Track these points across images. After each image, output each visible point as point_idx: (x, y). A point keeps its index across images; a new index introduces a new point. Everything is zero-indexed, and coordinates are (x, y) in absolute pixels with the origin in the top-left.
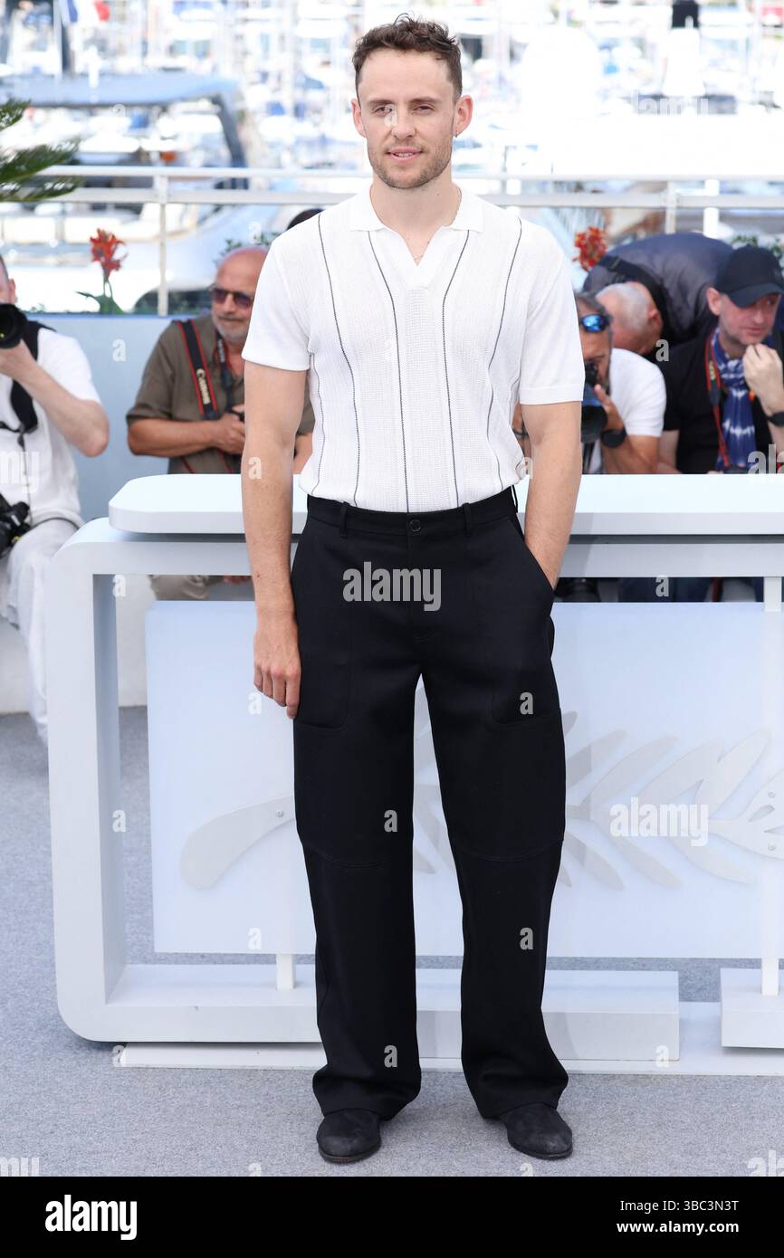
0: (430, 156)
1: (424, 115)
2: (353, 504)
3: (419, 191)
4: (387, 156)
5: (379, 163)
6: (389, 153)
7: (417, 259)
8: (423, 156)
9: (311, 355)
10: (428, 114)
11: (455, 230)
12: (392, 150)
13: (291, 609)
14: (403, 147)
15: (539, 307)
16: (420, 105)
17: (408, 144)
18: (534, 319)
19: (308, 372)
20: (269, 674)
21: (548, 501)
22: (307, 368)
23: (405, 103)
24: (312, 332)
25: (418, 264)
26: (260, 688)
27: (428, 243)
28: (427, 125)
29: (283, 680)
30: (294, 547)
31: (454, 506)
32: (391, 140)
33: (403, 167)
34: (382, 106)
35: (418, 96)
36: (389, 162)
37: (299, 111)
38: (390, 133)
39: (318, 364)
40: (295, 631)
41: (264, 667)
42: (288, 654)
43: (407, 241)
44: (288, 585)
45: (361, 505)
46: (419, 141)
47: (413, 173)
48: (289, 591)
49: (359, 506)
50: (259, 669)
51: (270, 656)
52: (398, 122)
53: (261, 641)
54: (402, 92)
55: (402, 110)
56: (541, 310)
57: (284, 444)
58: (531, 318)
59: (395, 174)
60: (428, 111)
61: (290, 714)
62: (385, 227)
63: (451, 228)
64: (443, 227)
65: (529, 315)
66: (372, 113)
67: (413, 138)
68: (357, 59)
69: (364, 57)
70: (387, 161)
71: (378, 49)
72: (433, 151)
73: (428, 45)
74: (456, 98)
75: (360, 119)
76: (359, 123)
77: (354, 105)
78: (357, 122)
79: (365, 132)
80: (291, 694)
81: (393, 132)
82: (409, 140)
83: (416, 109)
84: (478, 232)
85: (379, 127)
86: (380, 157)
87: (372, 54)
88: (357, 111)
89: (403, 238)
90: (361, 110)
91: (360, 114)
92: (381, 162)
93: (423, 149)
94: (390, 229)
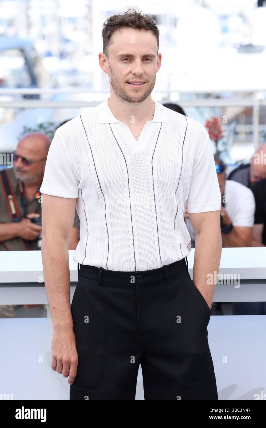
0: (149, 84)
1: (148, 63)
2: (105, 268)
3: (139, 104)
5: (122, 88)
6: (128, 83)
7: (137, 137)
8: (146, 84)
9: (80, 190)
10: (150, 63)
11: (155, 122)
12: (131, 81)
13: (72, 325)
14: (138, 80)
15: (199, 161)
16: (146, 58)
17: (140, 79)
18: (197, 167)
19: (77, 200)
20: (61, 361)
21: (204, 263)
22: (77, 197)
23: (140, 56)
24: (82, 177)
25: (137, 140)
26: (55, 369)
27: (142, 129)
28: (149, 68)
29: (69, 364)
31: (159, 267)
32: (131, 76)
33: (136, 91)
34: (128, 58)
35: (147, 54)
36: (128, 87)
37: (62, 55)
38: (130, 72)
39: (84, 194)
40: (74, 337)
41: (58, 357)
42: (72, 350)
44: (70, 313)
45: (110, 269)
46: (145, 77)
47: (141, 94)
48: (71, 316)
49: (109, 269)
50: (55, 359)
51: (62, 351)
52: (137, 67)
53: (56, 344)
54: (138, 52)
55: (138, 60)
56: (199, 163)
57: (65, 237)
58: (195, 166)
59: (131, 94)
60: (150, 61)
61: (70, 382)
62: (119, 121)
63: (153, 122)
64: (149, 121)
65: (193, 166)
66: (119, 61)
67: (143, 75)
68: (109, 32)
69: (113, 31)
70: (127, 87)
71: (124, 27)
72: (151, 82)
73: (150, 26)
74: (157, 54)
75: (105, 63)
76: (103, 65)
77: (100, 56)
78: (102, 65)
79: (111, 71)
80: (73, 371)
81: (133, 72)
82: (140, 76)
83: (143, 60)
84: (166, 123)
85: (124, 69)
86: (122, 85)
87: (121, 30)
88: (102, 59)
89: (129, 127)
90: (106, 59)
91: (104, 61)
92: (124, 87)
93: (147, 81)
94: (121, 122)
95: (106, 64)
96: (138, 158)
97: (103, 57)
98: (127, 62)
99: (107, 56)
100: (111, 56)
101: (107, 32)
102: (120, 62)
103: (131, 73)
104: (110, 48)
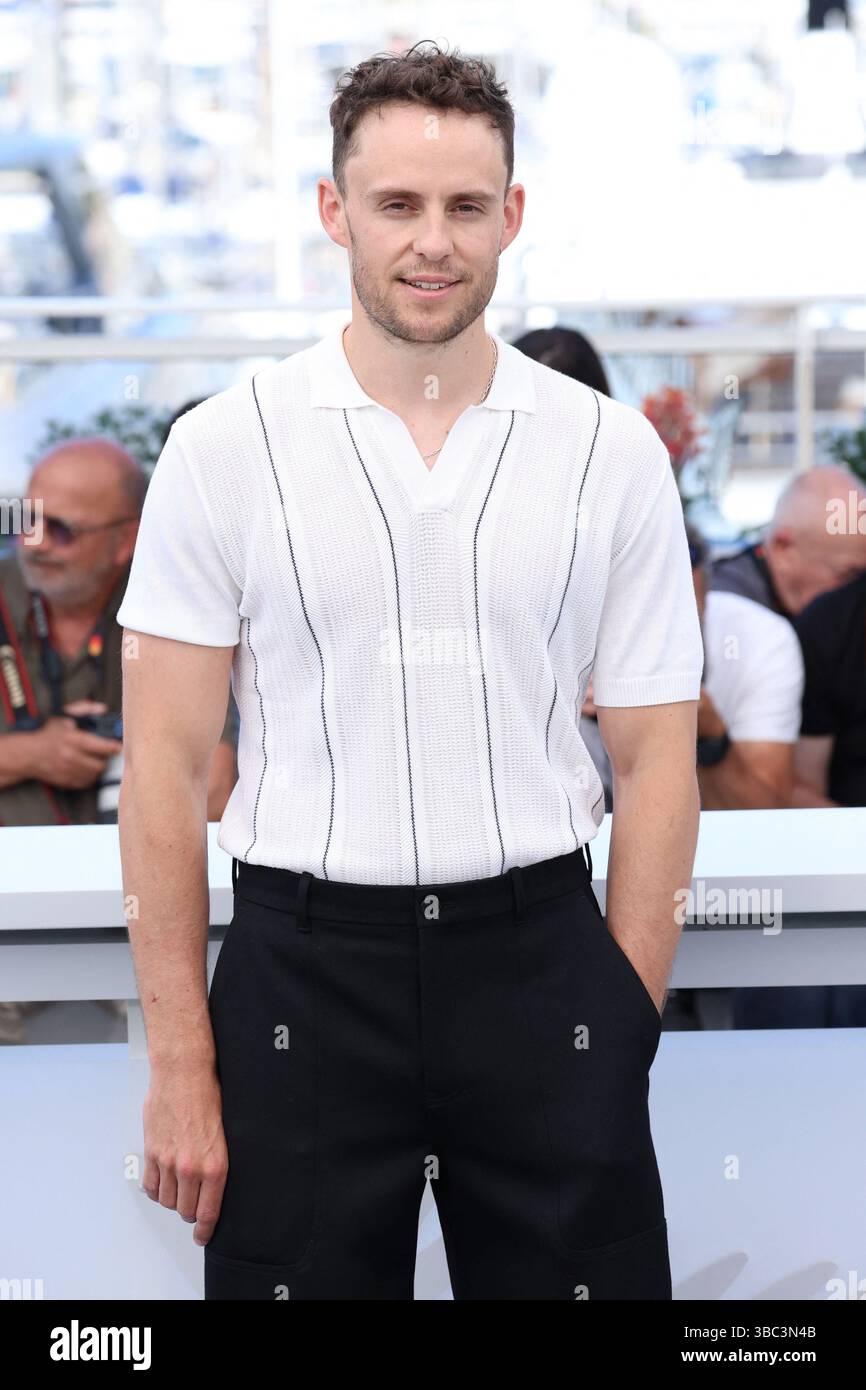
0: (472, 287)
1: (467, 220)
2: (321, 876)
3: (440, 348)
4: (399, 285)
5: (382, 295)
6: (403, 281)
7: (430, 459)
8: (461, 288)
9: (243, 621)
10: (476, 219)
11: (491, 410)
12: (411, 275)
13: (211, 1056)
14: (432, 274)
15: (631, 541)
16: (462, 205)
17: (441, 270)
18: (625, 559)
19: (236, 651)
20: (172, 1170)
21: (643, 869)
22: (236, 643)
23: (442, 199)
24: (248, 580)
25: (430, 468)
26: (154, 1195)
27: (448, 432)
28: (471, 236)
29: (197, 1180)
30: (215, 949)
31: (495, 872)
32: (410, 259)
33: (427, 307)
34: (404, 203)
35: (464, 189)
36: (401, 293)
38: (409, 247)
39: (256, 636)
40: (218, 1094)
41: (164, 1159)
42: (207, 1136)
43: (411, 427)
44: (206, 1015)
45: (335, 876)
46: (458, 264)
47: (442, 319)
48: (208, 1026)
49: (331, 878)
50: (154, 1163)
51: (175, 1139)
52: (431, 232)
53: (157, 1115)
54: (437, 182)
55: (435, 211)
56: (635, 544)
57: (197, 771)
58: (621, 556)
59: (412, 318)
60: (475, 213)
61: (198, 1237)
62: (372, 402)
63: (485, 408)
64: (472, 406)
65: (614, 556)
66: (376, 211)
67: (450, 259)
68: (348, 114)
69: (359, 112)
70: (398, 294)
71: (395, 101)
72: (477, 280)
73: (479, 101)
74: (507, 190)
75: (336, 213)
76: (332, 220)
77: (322, 188)
78: (327, 218)
79: (352, 240)
80: (208, 1202)
81: (417, 248)
82: (442, 262)
83: (453, 210)
84: (529, 414)
85: (391, 235)
86: (383, 285)
87: (384, 110)
88: (328, 199)
89: (405, 423)
90: (340, 200)
91: (335, 205)
92: (387, 294)
93: (463, 277)
94: (381, 407)
95: (340, 215)
96: (430, 526)
97: (331, 193)
98: (401, 214)
99: (342, 192)
100: (351, 191)
101: (344, 114)
102: (380, 214)
103: (412, 249)
104: (352, 164)
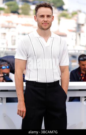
7: (46, 42)
8: (48, 24)
11: (51, 37)
14: (46, 23)
16: (48, 16)
22: (27, 60)
27: (48, 39)
28: (49, 19)
32: (43, 22)
34: (43, 16)
42: (24, 107)
46: (48, 22)
47: (47, 27)
51: (21, 108)
52: (46, 19)
54: (45, 14)
59: (44, 27)
62: (41, 36)
68: (37, 9)
72: (50, 24)
73: (49, 7)
74: (52, 16)
77: (35, 16)
79: (38, 21)
81: (44, 20)
84: (55, 38)
85: (42, 19)
86: (41, 24)
95: (36, 19)
99: (37, 16)
104: (37, 13)
